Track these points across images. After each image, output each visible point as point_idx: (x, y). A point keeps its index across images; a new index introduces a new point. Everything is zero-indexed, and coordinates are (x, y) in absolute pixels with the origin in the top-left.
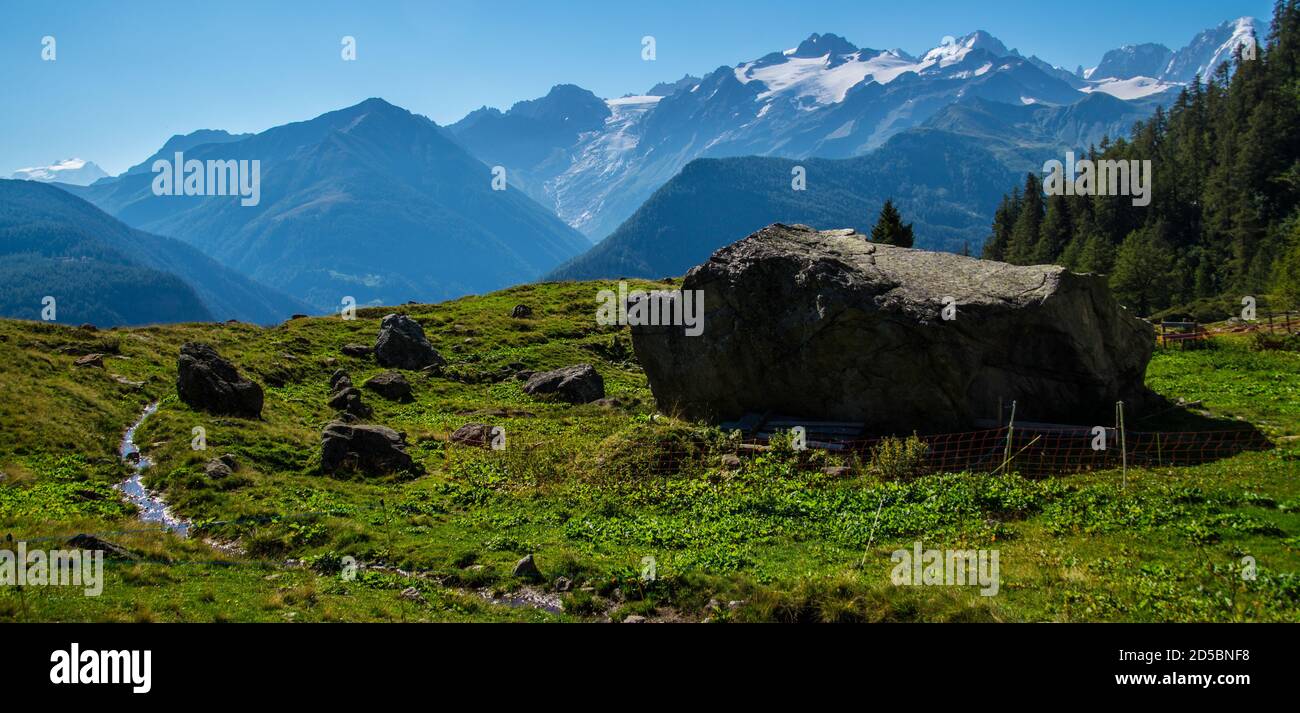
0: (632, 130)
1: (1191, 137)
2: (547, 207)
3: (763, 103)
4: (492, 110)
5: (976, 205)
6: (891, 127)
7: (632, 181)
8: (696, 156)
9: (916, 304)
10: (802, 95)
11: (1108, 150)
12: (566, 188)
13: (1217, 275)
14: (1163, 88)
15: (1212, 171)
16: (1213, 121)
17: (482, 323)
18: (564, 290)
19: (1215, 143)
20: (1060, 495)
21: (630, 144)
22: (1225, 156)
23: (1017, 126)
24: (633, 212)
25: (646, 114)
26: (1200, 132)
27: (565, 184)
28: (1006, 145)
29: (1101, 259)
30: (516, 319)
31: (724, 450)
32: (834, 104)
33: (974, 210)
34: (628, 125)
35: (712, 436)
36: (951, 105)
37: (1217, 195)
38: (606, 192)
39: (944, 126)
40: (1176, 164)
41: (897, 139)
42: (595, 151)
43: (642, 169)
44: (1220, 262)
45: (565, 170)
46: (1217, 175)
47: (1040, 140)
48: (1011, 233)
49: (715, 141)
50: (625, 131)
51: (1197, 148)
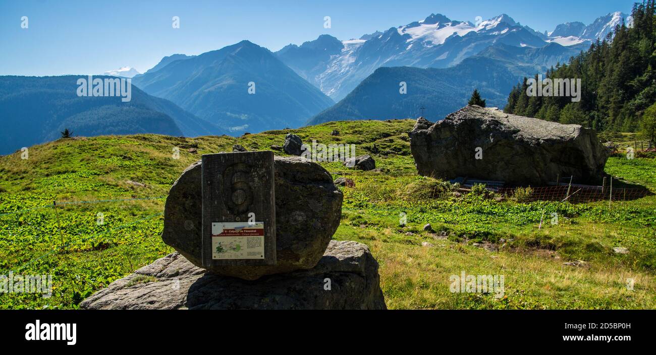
0: (353, 55)
1: (595, 64)
2: (317, 87)
3: (409, 43)
4: (294, 45)
5: (499, 90)
6: (464, 55)
7: (352, 76)
8: (380, 66)
9: (528, 138)
10: (426, 40)
11: (559, 69)
12: (324, 79)
13: (601, 124)
14: (581, 42)
15: (602, 79)
16: (604, 57)
17: (320, 138)
18: (349, 124)
19: (604, 67)
20: (587, 209)
21: (352, 60)
22: (608, 73)
23: (518, 56)
24: (353, 89)
25: (359, 47)
26: (598, 63)
27: (324, 77)
28: (513, 64)
29: (555, 115)
30: (334, 136)
31: (453, 190)
32: (440, 45)
33: (498, 92)
34: (351, 52)
35: (448, 185)
36: (490, 46)
37: (604, 90)
38: (341, 81)
39: (487, 55)
40: (587, 76)
41: (466, 61)
42: (337, 63)
43: (357, 71)
44: (603, 118)
45: (324, 71)
46: (605, 81)
47: (527, 62)
48: (517, 103)
49: (388, 59)
50: (350, 55)
51: (597, 69)
